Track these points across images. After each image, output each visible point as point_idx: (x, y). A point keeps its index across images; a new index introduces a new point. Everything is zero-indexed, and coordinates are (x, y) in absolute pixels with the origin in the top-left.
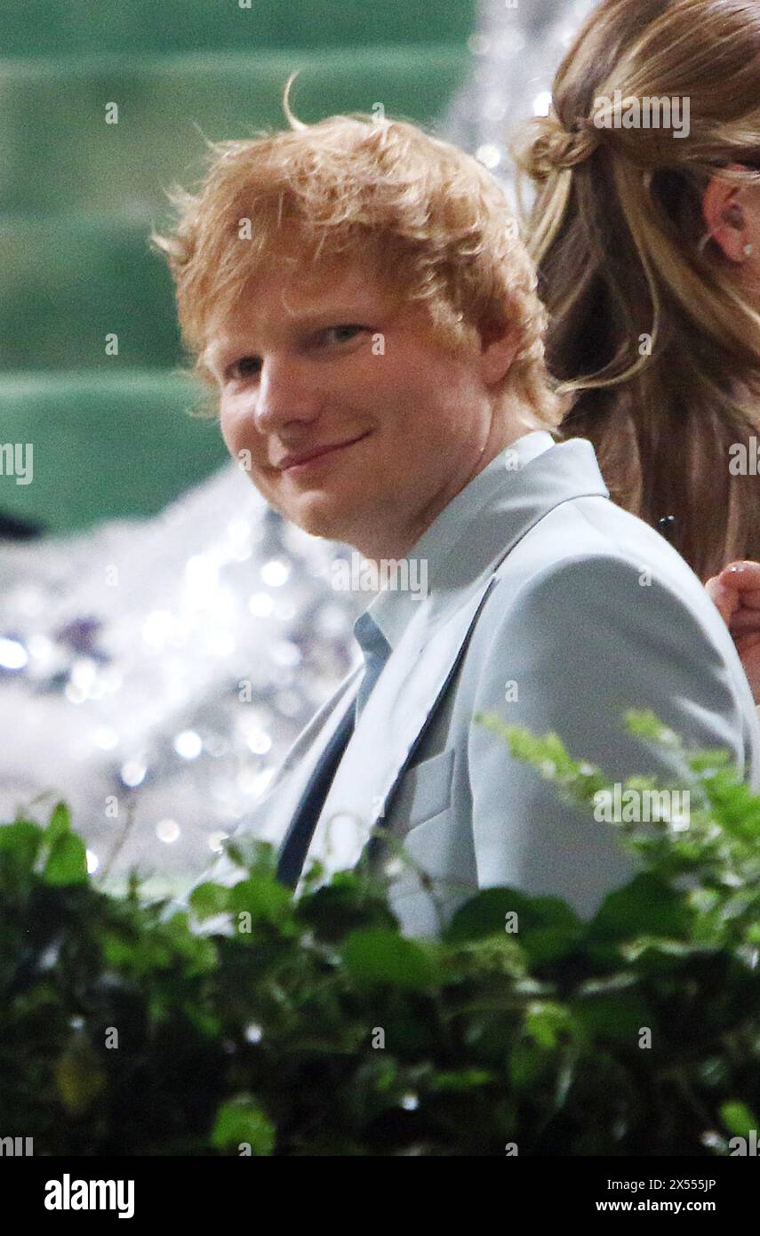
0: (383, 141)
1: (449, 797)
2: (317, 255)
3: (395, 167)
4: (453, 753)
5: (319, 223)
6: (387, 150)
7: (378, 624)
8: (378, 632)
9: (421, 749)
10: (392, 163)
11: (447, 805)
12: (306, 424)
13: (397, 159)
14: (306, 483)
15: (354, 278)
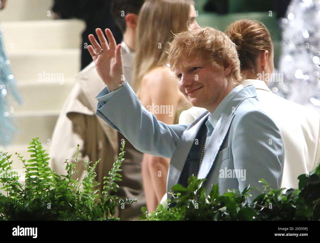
0: (204, 32)
1: (228, 156)
2: (189, 54)
3: (206, 36)
4: (229, 148)
5: (189, 49)
6: (205, 33)
7: (210, 122)
8: (210, 124)
9: (222, 147)
10: (205, 36)
11: (228, 158)
12: (190, 86)
13: (207, 35)
14: (192, 97)
15: (197, 58)
